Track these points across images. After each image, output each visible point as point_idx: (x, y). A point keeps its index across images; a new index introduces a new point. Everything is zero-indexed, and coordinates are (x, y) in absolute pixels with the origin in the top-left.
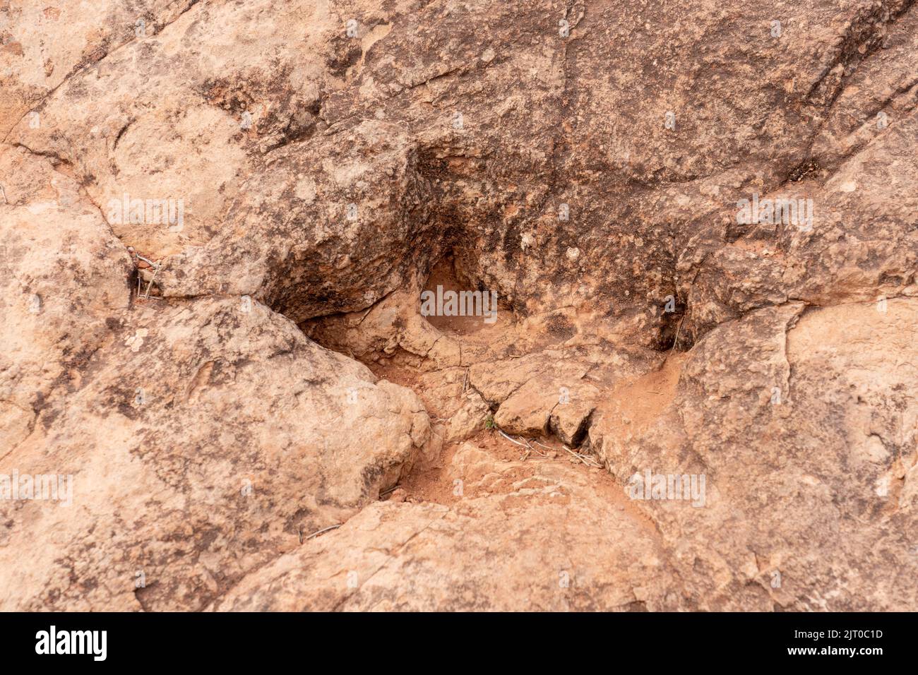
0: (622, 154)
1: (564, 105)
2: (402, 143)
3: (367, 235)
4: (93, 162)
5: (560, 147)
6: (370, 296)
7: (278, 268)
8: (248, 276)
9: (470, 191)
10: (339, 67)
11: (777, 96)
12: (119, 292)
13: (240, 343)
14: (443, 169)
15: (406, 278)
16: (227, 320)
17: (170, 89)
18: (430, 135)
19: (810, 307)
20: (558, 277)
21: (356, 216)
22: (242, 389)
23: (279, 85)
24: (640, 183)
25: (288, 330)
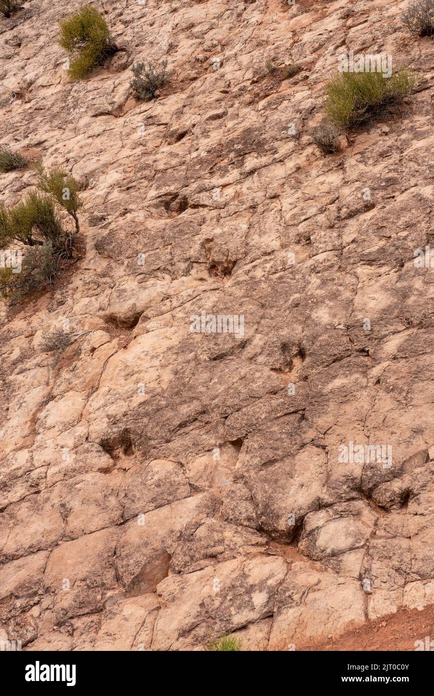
0: (149, 434)
1: (146, 426)
2: (124, 427)
3: (115, 438)
4: (91, 423)
5: (143, 432)
6: (116, 448)
7: (102, 441)
8: (98, 441)
9: (132, 436)
10: (124, 416)
11: (169, 430)
12: (84, 440)
13: (93, 449)
14: (129, 432)
15: (121, 446)
16: (93, 446)
17: (103, 414)
18: (128, 427)
19: (155, 459)
20: (138, 450)
21: (114, 436)
22: (89, 455)
23: (115, 417)
24: (150, 439)
25: (101, 449)
